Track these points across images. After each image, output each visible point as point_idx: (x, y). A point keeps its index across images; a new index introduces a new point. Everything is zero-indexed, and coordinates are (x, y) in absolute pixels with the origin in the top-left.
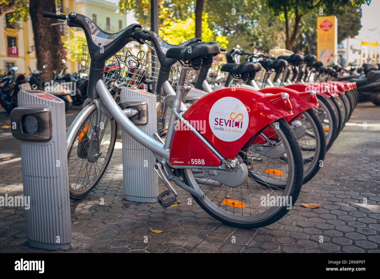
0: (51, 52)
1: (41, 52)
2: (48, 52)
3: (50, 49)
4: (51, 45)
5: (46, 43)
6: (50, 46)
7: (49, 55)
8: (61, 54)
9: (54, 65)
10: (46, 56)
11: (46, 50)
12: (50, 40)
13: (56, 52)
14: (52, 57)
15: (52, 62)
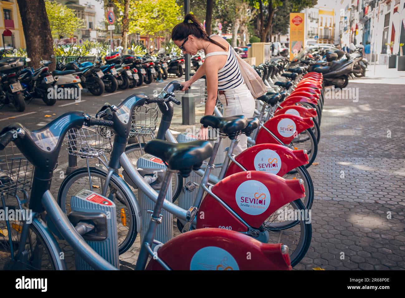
0: (41, 36)
1: (31, 37)
2: (38, 37)
3: (39, 34)
4: (40, 29)
5: (36, 28)
6: (40, 31)
7: (39, 40)
8: (50, 39)
9: (45, 49)
10: (37, 40)
11: (36, 35)
12: (40, 25)
13: (46, 37)
14: (42, 42)
15: (42, 47)
